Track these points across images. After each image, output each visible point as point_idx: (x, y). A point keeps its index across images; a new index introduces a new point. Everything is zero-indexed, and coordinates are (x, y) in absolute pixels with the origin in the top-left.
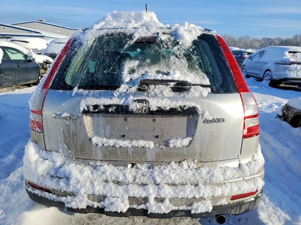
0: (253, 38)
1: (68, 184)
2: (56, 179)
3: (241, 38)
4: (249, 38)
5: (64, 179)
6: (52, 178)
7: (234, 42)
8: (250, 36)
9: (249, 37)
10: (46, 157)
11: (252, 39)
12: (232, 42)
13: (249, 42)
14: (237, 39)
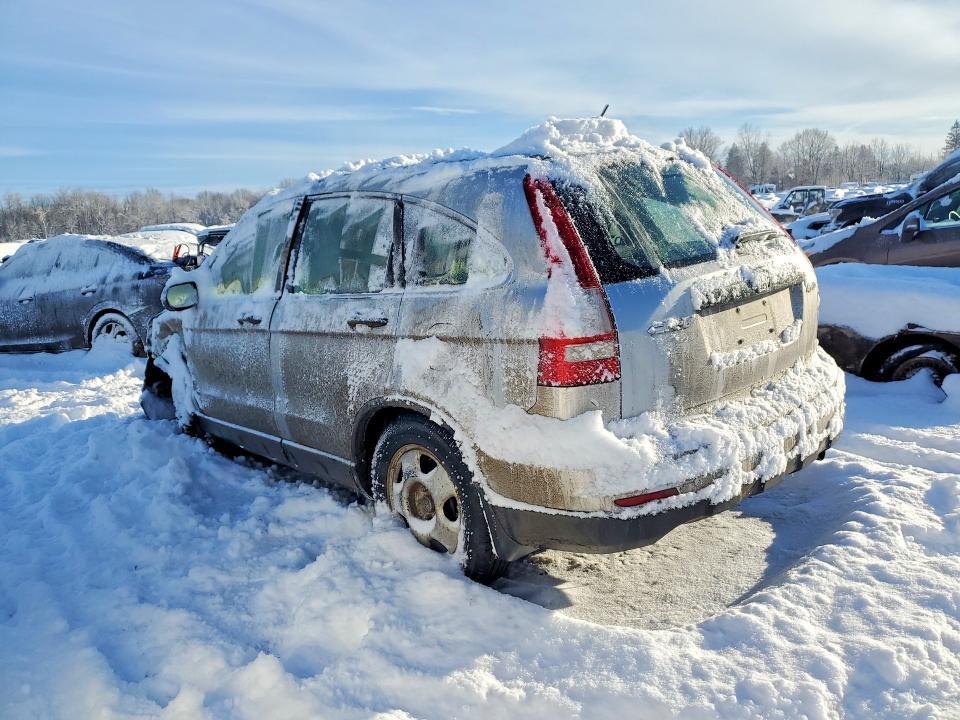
0: (172, 195)
1: (710, 457)
2: (687, 458)
3: (131, 196)
4: (160, 195)
5: (703, 450)
6: (680, 460)
7: (115, 211)
8: (161, 190)
9: (157, 193)
10: (630, 431)
11: (168, 199)
12: (106, 212)
13: (163, 208)
14: (120, 201)
